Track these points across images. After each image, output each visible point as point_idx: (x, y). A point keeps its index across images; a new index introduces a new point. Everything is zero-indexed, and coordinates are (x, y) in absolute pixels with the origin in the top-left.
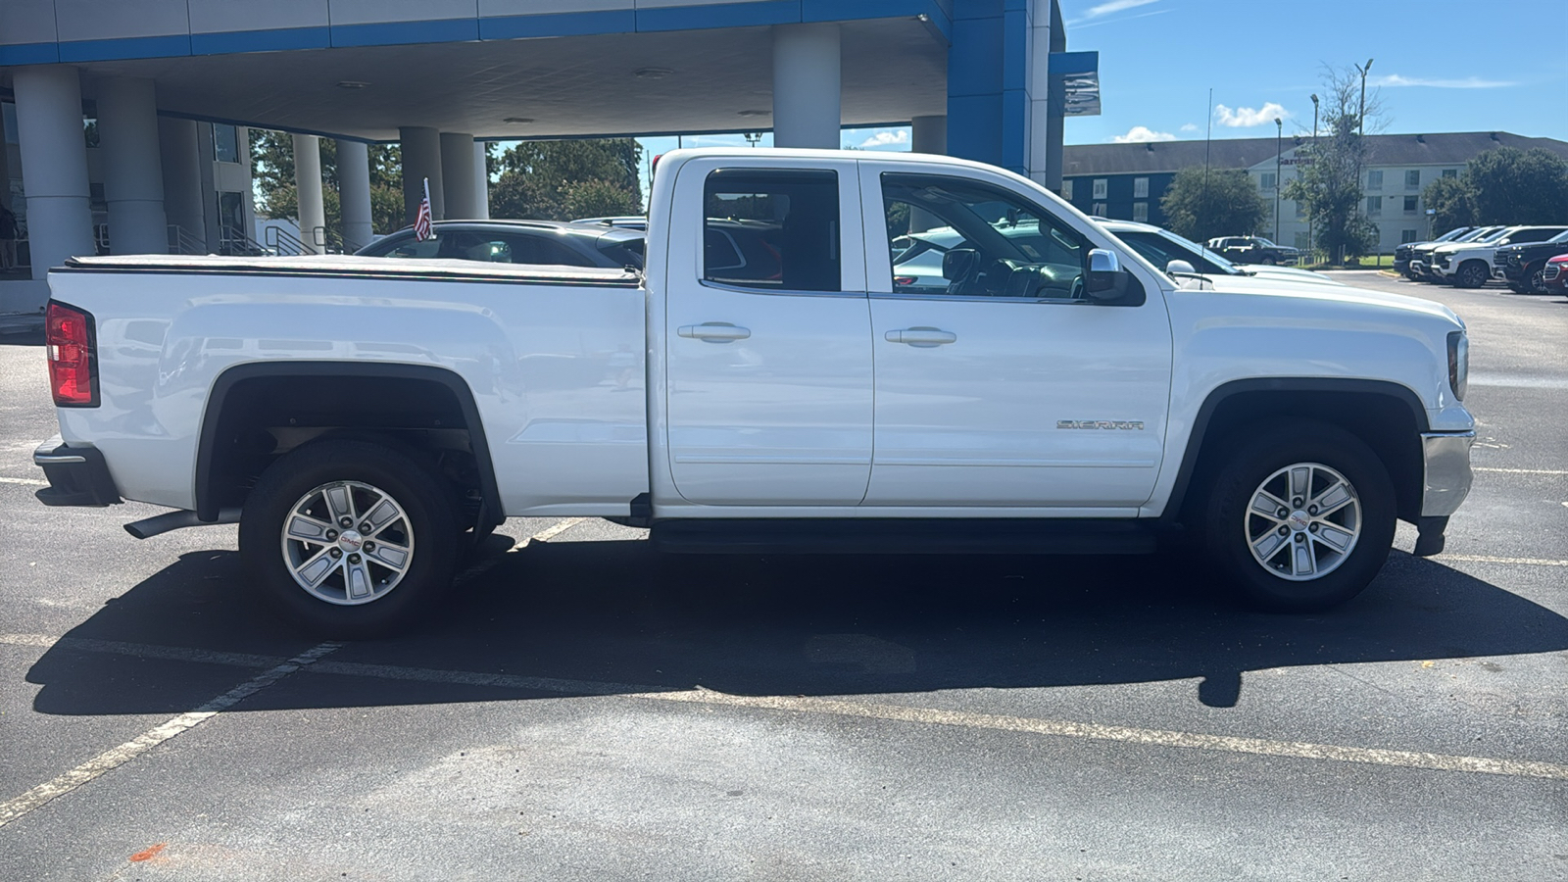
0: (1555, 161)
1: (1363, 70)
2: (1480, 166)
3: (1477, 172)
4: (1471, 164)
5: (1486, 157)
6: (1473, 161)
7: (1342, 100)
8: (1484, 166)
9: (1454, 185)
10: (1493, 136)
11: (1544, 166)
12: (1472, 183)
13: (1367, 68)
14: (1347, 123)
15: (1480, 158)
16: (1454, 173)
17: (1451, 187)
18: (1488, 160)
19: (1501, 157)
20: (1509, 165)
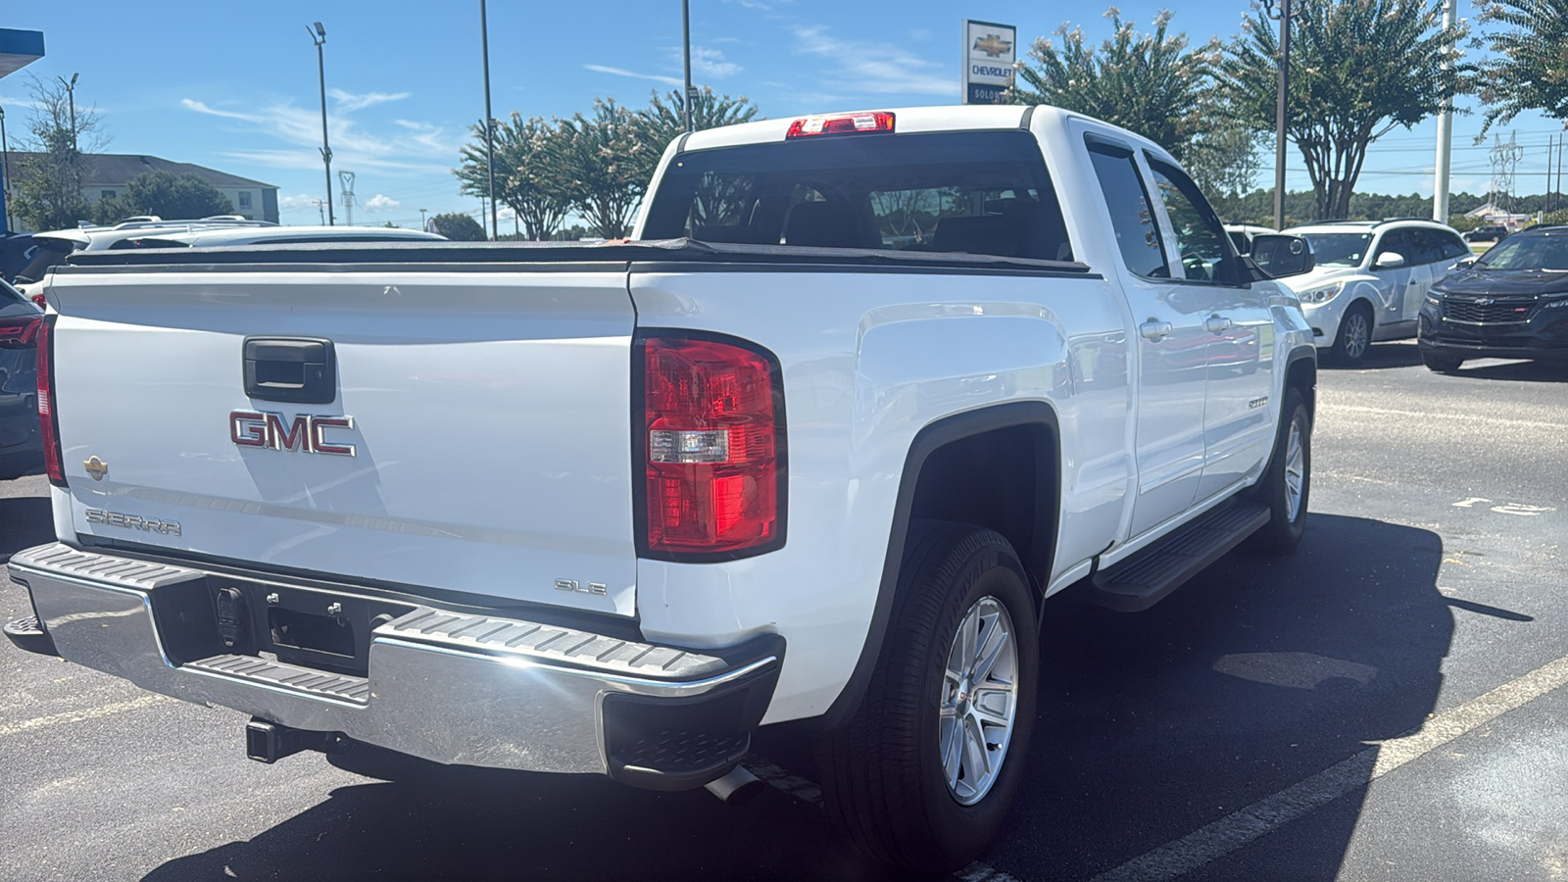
0: (207, 185)
1: (69, 84)
2: (141, 188)
3: (138, 194)
4: (132, 187)
5: (145, 179)
6: (133, 183)
7: (54, 114)
8: (144, 187)
9: (118, 206)
10: (143, 159)
11: (199, 190)
12: (135, 205)
13: (73, 81)
14: (62, 139)
15: (139, 180)
16: (113, 194)
17: (115, 207)
18: (147, 182)
19: (159, 180)
20: (168, 188)
